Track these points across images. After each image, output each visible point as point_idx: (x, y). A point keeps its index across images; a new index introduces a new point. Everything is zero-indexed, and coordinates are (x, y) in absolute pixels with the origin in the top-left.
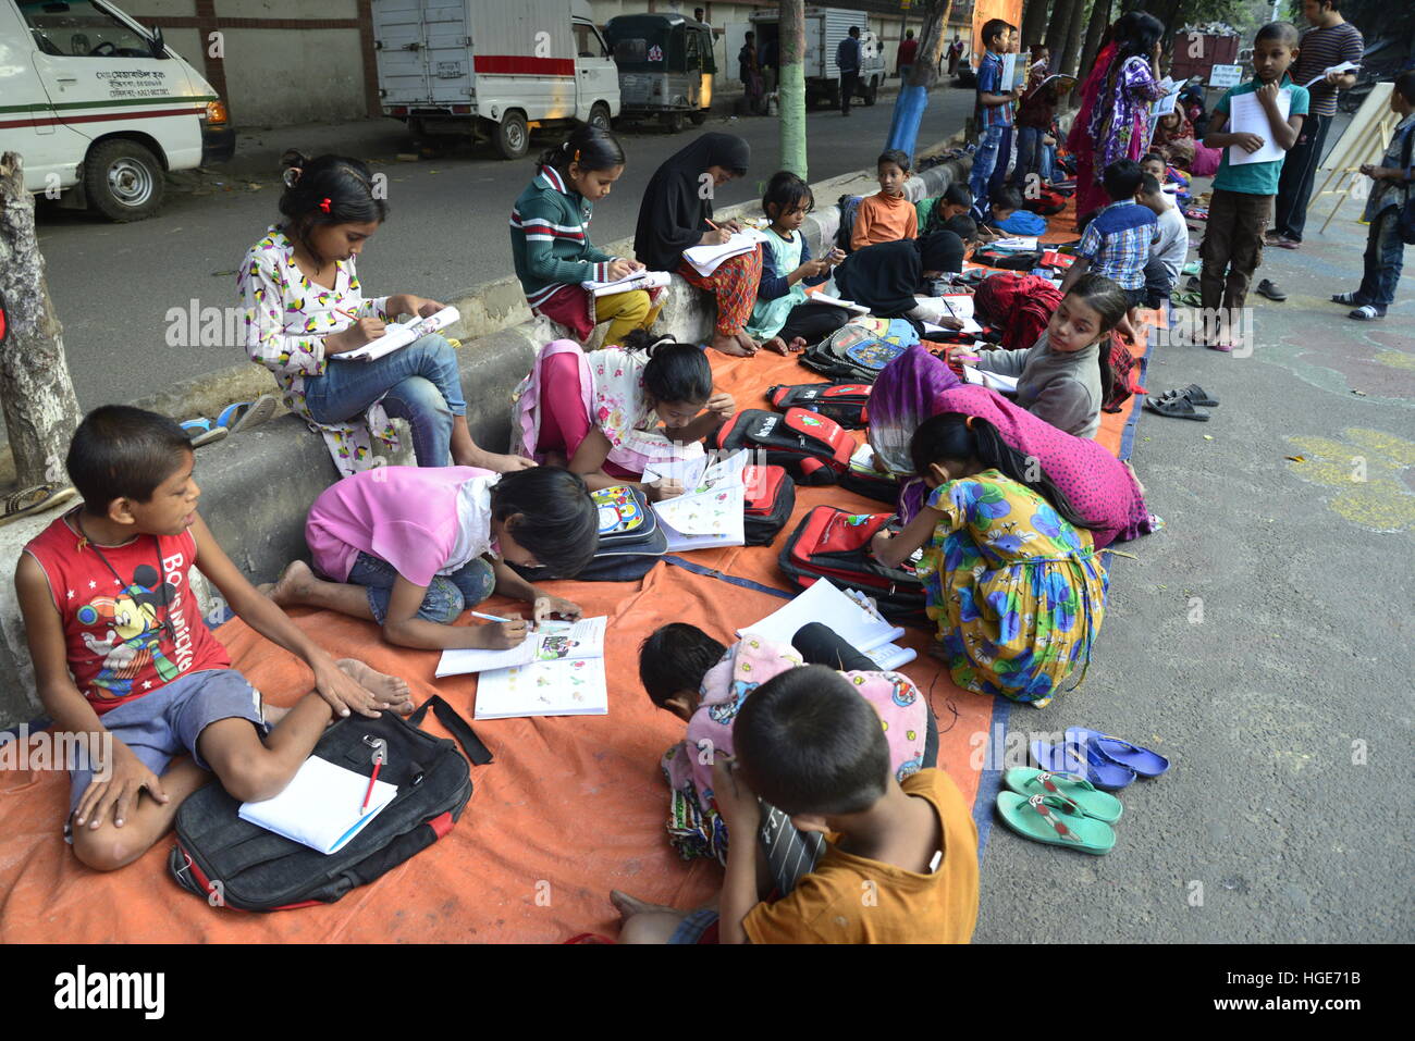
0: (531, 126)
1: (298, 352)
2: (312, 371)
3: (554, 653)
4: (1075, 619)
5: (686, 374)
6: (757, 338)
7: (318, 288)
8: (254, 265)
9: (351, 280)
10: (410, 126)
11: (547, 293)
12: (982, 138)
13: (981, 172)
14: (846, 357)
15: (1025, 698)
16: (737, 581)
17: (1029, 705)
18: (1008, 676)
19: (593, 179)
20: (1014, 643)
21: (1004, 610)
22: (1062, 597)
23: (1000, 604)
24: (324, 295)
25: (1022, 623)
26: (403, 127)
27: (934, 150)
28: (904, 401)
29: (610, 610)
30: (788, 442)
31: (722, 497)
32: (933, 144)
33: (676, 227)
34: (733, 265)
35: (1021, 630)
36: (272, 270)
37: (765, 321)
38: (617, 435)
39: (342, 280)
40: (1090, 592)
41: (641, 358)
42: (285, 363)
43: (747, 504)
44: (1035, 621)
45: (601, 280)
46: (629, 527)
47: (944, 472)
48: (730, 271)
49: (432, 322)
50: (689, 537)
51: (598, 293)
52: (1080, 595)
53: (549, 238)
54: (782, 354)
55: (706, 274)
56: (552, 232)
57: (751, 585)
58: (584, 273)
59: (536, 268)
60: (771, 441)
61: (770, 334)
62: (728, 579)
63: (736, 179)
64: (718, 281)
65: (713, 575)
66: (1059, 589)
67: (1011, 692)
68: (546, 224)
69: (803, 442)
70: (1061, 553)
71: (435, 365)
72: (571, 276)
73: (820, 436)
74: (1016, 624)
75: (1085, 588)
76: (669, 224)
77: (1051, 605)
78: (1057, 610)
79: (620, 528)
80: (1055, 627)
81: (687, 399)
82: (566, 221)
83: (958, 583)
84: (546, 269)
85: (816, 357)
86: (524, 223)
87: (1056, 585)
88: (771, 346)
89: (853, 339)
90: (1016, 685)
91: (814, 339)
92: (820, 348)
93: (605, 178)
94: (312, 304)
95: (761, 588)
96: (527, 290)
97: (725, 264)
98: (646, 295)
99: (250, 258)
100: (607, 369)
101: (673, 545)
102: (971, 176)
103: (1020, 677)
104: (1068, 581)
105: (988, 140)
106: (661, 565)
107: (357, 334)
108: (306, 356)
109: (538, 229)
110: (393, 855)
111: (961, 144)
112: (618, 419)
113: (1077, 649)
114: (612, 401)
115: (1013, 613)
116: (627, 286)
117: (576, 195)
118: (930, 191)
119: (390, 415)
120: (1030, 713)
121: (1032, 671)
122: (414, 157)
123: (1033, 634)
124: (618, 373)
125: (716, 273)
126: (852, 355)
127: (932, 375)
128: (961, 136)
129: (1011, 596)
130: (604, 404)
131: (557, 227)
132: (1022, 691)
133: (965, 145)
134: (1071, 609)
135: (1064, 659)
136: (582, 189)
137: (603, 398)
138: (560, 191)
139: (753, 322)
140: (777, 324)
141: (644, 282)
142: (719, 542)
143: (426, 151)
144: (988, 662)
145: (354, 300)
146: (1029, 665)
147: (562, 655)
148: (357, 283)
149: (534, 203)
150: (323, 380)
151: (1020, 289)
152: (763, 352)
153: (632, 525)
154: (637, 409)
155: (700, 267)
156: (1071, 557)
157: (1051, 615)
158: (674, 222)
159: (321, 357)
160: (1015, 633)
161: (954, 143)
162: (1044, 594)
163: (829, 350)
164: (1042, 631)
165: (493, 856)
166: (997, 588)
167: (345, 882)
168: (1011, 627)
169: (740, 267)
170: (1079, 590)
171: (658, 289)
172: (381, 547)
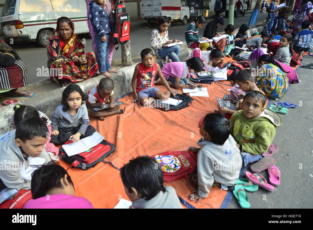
0: (172, 21)
1: (158, 46)
2: (160, 49)
3: (200, 90)
4: (283, 85)
5: (219, 53)
6: (225, 54)
7: (162, 37)
8: (153, 33)
9: (167, 37)
10: (148, 21)
11: (191, 43)
12: (270, 20)
13: (269, 27)
14: (242, 57)
15: (274, 98)
16: (226, 85)
17: (274, 99)
18: (272, 93)
19: (200, 25)
20: (273, 87)
21: (272, 82)
22: (281, 81)
23: (271, 81)
24: (163, 38)
25: (274, 85)
26: (146, 21)
27: (259, 24)
28: (255, 57)
29: (207, 87)
30: (233, 67)
31: (223, 73)
32: (258, 23)
33: (211, 34)
34: (221, 40)
35: (274, 86)
36: (156, 33)
37: (226, 52)
38: (205, 64)
39: (166, 36)
40: (285, 81)
41: (210, 52)
42: (156, 47)
43: (227, 74)
44: (276, 84)
45: (201, 41)
46: (209, 75)
47: (263, 63)
48: (221, 42)
49: (179, 43)
50: (218, 78)
51: (201, 43)
52: (284, 81)
53: (192, 33)
54: (229, 57)
55: (216, 42)
56: (193, 33)
57: (228, 85)
58: (198, 40)
59: (190, 38)
60: (230, 67)
61: (227, 54)
62: (224, 84)
63: (222, 25)
64: (218, 44)
65: (222, 84)
66: (280, 80)
67: (272, 97)
68: (192, 31)
69: (236, 67)
70: (281, 75)
71: (178, 50)
72: (196, 40)
73: (239, 66)
74: (274, 84)
75: (285, 80)
76: (209, 33)
77: (279, 82)
78: (280, 83)
79: (208, 75)
80: (280, 85)
81: (219, 57)
82: (195, 31)
83: (264, 80)
84: (192, 39)
85: (236, 58)
86: (188, 31)
87: (280, 79)
88: (227, 56)
89: (243, 54)
90: (273, 95)
91: (235, 55)
92: (237, 56)
93: (202, 25)
94: (161, 39)
95: (230, 86)
96: (187, 43)
97: (220, 41)
98: (208, 43)
99: (153, 32)
100: (203, 53)
101: (215, 80)
102: (267, 28)
103: (274, 94)
104: (282, 79)
105: (271, 20)
106: (213, 82)
107: (167, 43)
108: (159, 46)
109: (191, 32)
110: (183, 107)
111: (265, 22)
112: (206, 61)
113: (283, 90)
114: (205, 59)
115: (273, 83)
116: (206, 42)
117: (197, 27)
118: (258, 31)
119: (169, 58)
120: (275, 101)
121: (276, 92)
122: (148, 27)
123: (276, 86)
124: (205, 54)
125: (218, 42)
126: (243, 57)
127: (261, 53)
128: (265, 21)
129: (273, 80)
130: (203, 59)
131: (194, 32)
132: (274, 97)
133: (266, 23)
134: (282, 83)
135: (281, 91)
136: (198, 26)
137: (203, 58)
138: (194, 25)
139: (224, 52)
140: (229, 52)
141: (208, 41)
142: (223, 79)
143: (150, 26)
144: (268, 91)
145: (167, 40)
146: (275, 91)
147: (201, 90)
148: (168, 37)
149: (190, 28)
150: (161, 50)
151: (276, 44)
152: (226, 57)
153: (210, 75)
154: (209, 60)
155: (216, 41)
156: (283, 75)
157: (279, 83)
158: (210, 33)
159: (161, 47)
160: (273, 86)
161: (264, 22)
162: (278, 80)
163: (239, 56)
164: (278, 86)
165: (197, 108)
166: (271, 79)
167: (178, 108)
168: (273, 85)
169: (223, 41)
170: (284, 80)
171: (210, 42)
172: (173, 72)
